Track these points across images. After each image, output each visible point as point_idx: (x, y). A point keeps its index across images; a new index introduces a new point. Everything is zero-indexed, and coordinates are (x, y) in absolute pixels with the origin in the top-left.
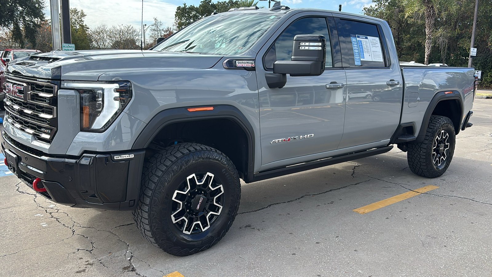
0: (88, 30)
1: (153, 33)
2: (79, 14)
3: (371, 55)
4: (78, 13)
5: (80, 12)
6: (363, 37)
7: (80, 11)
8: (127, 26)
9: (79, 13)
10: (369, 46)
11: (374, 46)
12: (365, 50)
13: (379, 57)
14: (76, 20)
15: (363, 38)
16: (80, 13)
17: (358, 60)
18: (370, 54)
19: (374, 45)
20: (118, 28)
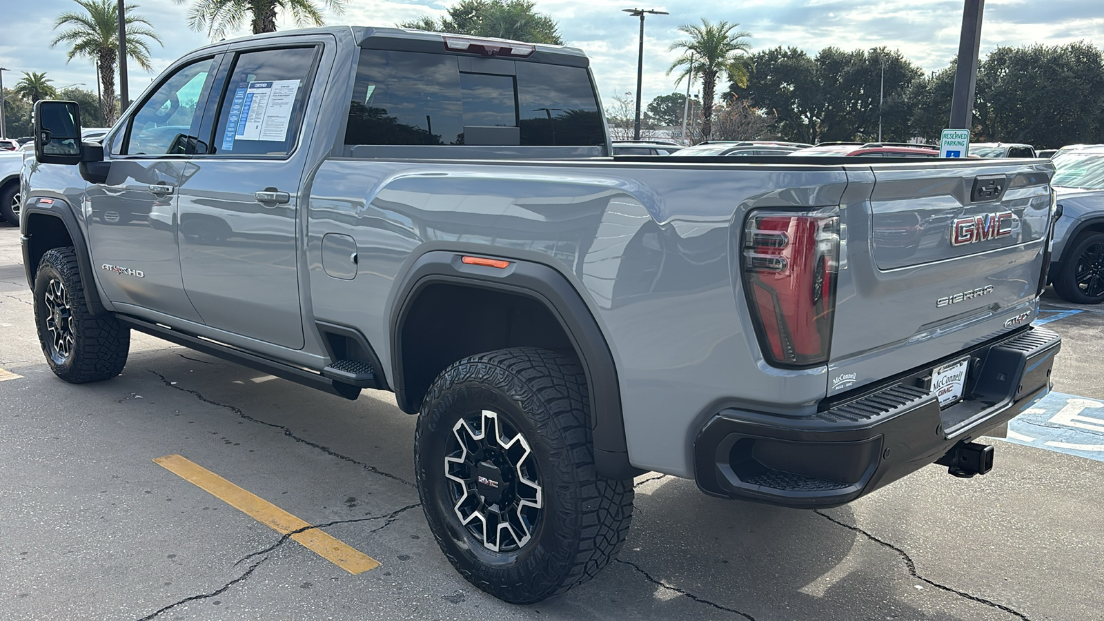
3: (259, 128)
6: (261, 85)
10: (265, 105)
11: (278, 104)
12: (252, 115)
13: (279, 131)
15: (262, 87)
17: (230, 139)
18: (259, 124)
19: (277, 101)
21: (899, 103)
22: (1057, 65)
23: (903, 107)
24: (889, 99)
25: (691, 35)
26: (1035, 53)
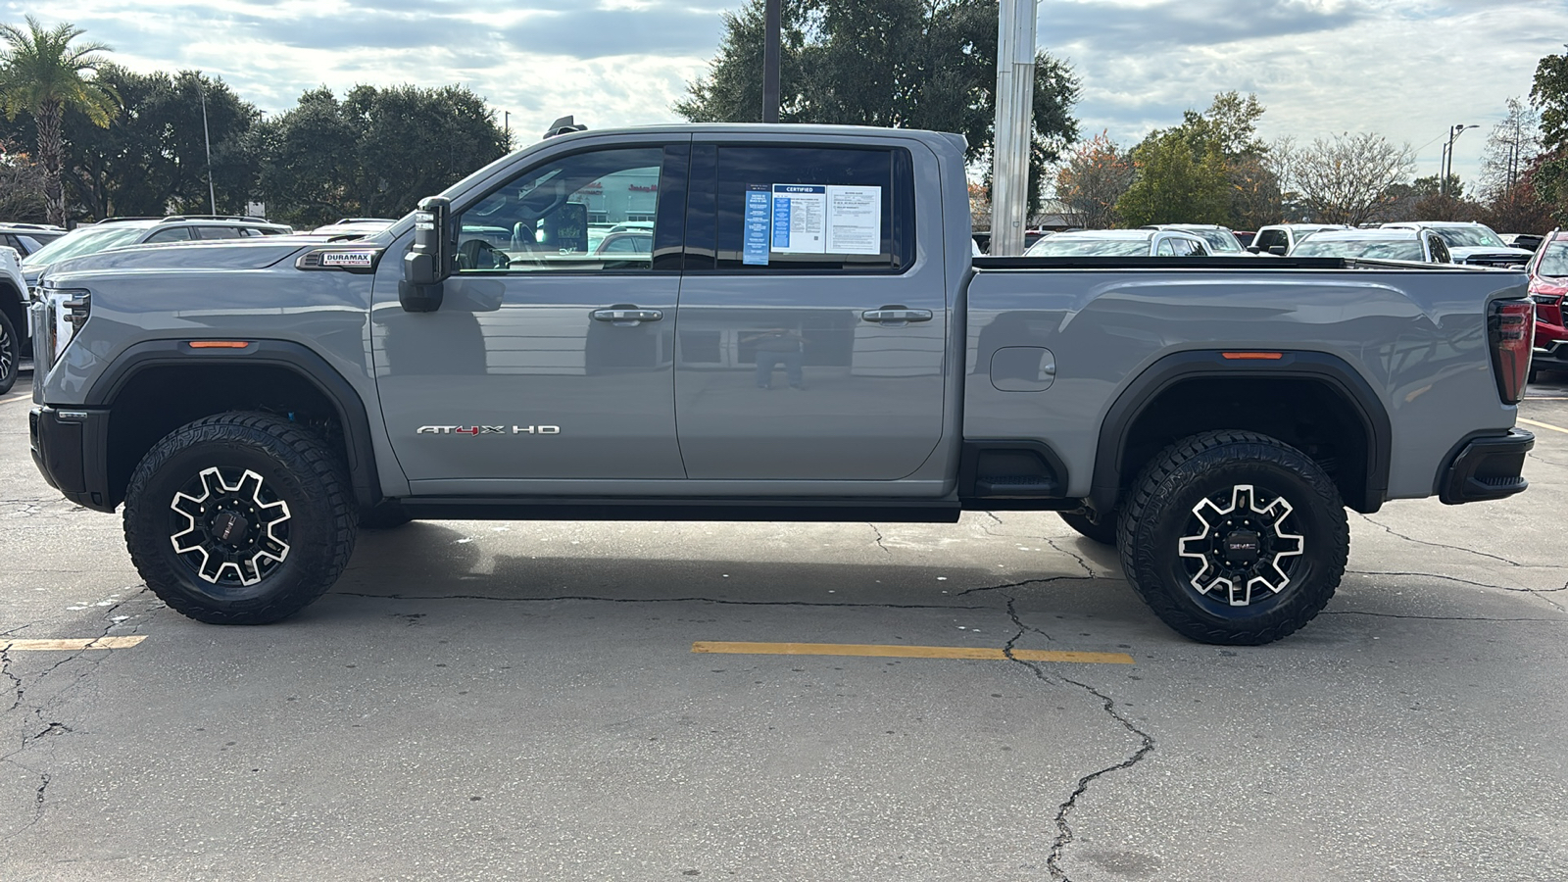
0: (1264, 155)
1: (1500, 151)
2: (1243, 108)
3: (821, 238)
4: (1239, 105)
5: (1246, 103)
6: (802, 189)
7: (1247, 99)
8: (1362, 138)
9: (1241, 105)
10: (822, 213)
12: (797, 224)
13: (864, 243)
14: (1231, 129)
15: (803, 192)
16: (1245, 105)
17: (760, 251)
18: (821, 235)
19: (845, 210)
20: (1333, 144)
21: (236, 153)
22: (438, 113)
23: (243, 159)
24: (222, 147)
25: (7, 40)
26: (408, 96)
